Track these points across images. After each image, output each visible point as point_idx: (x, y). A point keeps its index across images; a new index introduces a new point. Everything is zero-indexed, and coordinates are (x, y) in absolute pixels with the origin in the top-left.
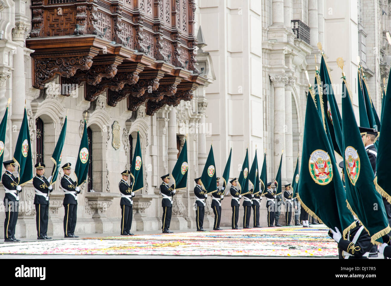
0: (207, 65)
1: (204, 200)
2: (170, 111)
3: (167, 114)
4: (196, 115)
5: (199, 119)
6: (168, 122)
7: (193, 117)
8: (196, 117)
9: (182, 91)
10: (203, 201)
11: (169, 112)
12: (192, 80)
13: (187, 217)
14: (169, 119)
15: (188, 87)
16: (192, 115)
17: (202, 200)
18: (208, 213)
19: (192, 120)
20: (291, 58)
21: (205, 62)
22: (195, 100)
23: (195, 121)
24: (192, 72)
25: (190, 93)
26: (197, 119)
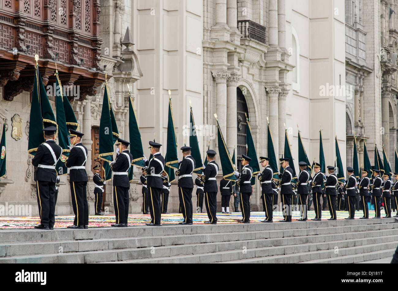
0: (132, 63)
1: (102, 186)
2: (85, 105)
3: (82, 108)
4: (120, 109)
5: (124, 113)
6: (83, 115)
7: (118, 111)
8: (121, 111)
9: (86, 86)
10: (102, 188)
11: (83, 106)
12: (94, 76)
13: (111, 203)
14: (84, 113)
15: (91, 83)
16: (117, 109)
17: (100, 187)
18: (131, 199)
19: (117, 113)
20: (237, 55)
21: (131, 60)
22: (122, 95)
23: (121, 114)
24: (95, 69)
25: (93, 88)
26: (123, 112)
